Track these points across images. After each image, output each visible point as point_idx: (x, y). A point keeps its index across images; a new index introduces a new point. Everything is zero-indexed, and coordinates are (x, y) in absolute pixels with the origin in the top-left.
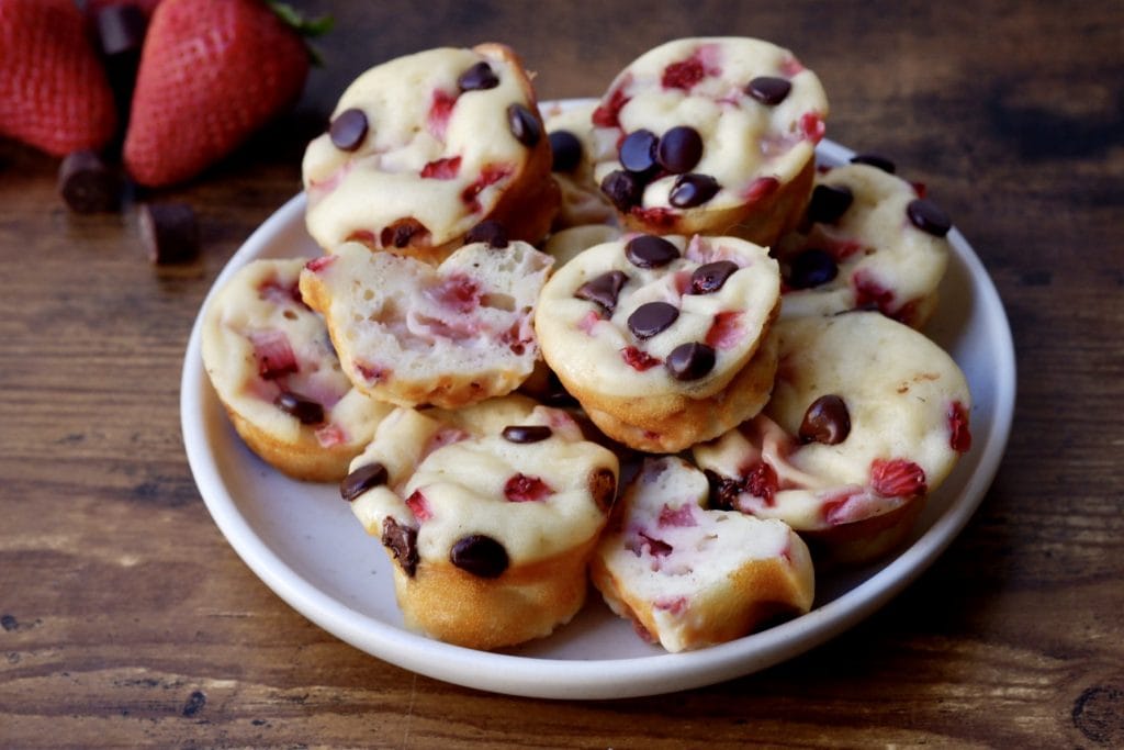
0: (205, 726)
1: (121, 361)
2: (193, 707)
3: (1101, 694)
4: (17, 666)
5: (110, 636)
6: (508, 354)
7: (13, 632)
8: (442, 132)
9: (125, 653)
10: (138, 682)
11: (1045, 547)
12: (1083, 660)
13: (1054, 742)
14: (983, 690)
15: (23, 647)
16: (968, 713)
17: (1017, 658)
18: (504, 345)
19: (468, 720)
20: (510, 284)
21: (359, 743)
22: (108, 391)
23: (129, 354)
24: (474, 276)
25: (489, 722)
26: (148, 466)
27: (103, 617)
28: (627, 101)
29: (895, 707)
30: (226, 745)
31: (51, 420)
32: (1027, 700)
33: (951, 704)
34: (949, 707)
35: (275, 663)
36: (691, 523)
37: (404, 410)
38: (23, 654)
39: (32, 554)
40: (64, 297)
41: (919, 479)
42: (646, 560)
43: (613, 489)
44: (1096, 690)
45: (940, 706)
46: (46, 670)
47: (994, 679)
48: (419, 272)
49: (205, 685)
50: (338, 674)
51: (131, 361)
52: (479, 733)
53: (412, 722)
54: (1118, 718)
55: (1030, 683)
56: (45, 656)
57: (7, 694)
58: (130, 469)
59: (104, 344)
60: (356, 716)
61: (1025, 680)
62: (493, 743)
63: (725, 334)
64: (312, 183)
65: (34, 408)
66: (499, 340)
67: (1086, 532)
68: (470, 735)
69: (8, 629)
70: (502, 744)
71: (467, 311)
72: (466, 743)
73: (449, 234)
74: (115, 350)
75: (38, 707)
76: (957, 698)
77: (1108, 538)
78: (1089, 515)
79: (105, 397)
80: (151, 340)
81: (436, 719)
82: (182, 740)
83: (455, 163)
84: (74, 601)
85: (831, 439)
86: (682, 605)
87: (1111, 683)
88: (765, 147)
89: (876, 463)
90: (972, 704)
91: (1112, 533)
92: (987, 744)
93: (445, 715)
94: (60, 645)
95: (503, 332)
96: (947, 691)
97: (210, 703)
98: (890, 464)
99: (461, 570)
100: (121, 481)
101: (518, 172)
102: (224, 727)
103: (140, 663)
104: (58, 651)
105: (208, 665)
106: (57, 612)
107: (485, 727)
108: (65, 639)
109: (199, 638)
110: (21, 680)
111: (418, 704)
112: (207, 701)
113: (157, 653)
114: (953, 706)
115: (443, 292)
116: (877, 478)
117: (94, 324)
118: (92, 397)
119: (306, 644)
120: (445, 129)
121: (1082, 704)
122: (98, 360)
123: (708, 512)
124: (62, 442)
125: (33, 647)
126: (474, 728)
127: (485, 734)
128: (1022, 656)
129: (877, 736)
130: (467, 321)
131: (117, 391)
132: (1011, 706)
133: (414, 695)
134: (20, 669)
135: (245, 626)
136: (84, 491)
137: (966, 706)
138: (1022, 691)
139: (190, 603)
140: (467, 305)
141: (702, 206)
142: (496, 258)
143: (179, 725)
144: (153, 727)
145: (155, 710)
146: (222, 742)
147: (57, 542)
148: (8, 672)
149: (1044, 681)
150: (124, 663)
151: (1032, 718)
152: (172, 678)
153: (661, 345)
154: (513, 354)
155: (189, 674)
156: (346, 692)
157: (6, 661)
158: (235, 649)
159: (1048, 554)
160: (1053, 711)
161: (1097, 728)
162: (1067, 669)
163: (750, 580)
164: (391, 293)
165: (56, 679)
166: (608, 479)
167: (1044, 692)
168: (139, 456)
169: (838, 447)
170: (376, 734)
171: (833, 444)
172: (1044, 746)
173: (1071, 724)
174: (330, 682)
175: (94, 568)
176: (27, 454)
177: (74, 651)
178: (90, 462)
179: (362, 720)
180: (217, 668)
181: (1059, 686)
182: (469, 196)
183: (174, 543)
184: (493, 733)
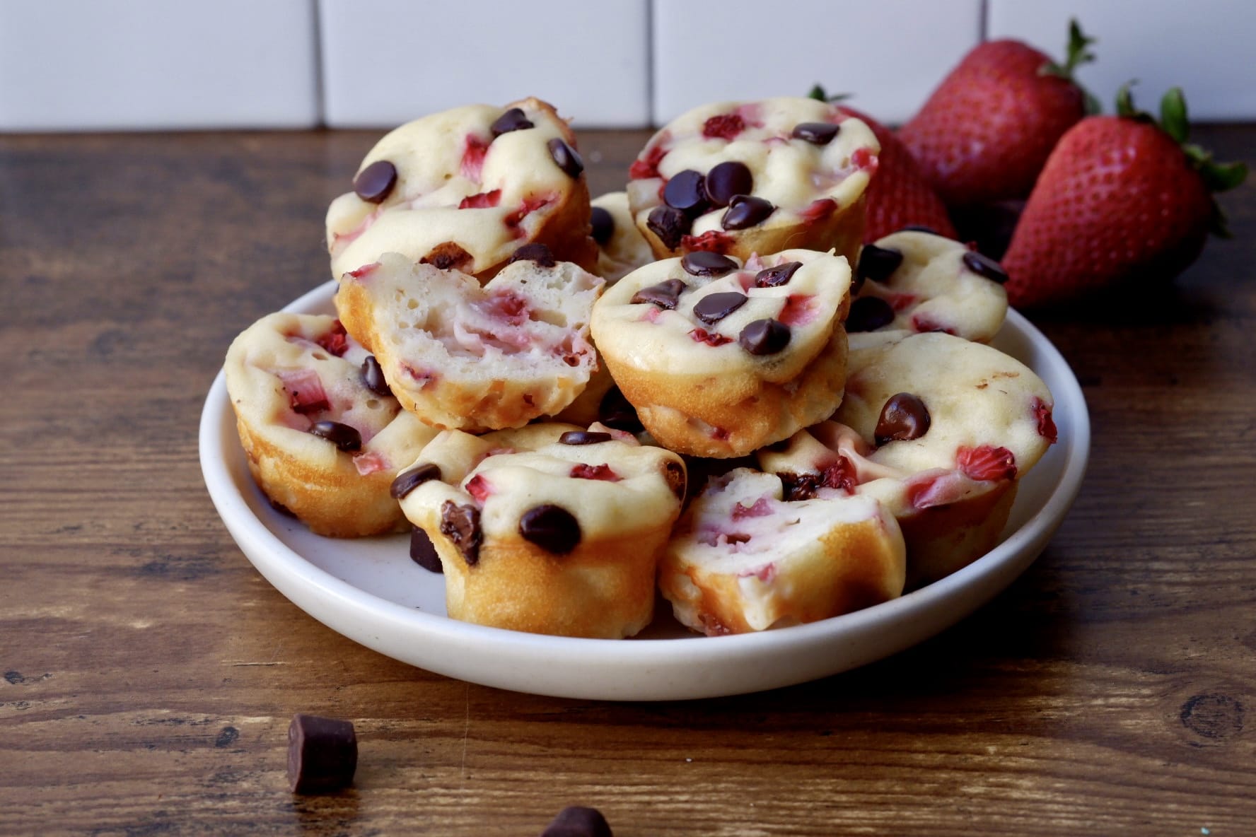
0: (240, 754)
1: (117, 467)
2: (227, 738)
3: (1209, 700)
4: (26, 712)
5: (127, 684)
6: (562, 365)
7: (19, 685)
8: (476, 175)
9: (146, 698)
10: (163, 721)
11: (1130, 587)
12: (1184, 674)
13: (1164, 739)
14: (1082, 701)
15: (32, 697)
16: (1069, 719)
17: (1114, 674)
18: (557, 356)
19: (531, 741)
20: (560, 302)
21: (412, 763)
22: (104, 491)
23: (124, 461)
24: (521, 292)
25: (554, 742)
26: (155, 549)
27: (119, 670)
28: (665, 154)
29: (991, 717)
30: (266, 768)
31: (44, 515)
32: (1131, 707)
33: (1050, 713)
34: (1048, 715)
35: (312, 701)
36: (768, 513)
37: (450, 431)
38: (31, 702)
39: (34, 622)
40: (49, 419)
41: (1008, 462)
42: (723, 548)
43: (683, 485)
44: (1202, 697)
45: (1039, 715)
46: (59, 714)
47: (1093, 692)
48: (464, 284)
49: (235, 722)
50: (382, 708)
51: (127, 466)
52: (543, 751)
53: (468, 744)
54: (1229, 718)
55: (1131, 693)
56: (57, 703)
57: (17, 735)
58: (136, 551)
59: (96, 454)
60: (407, 741)
61: (1126, 692)
62: (560, 759)
63: (798, 316)
64: (337, 237)
65: (25, 506)
66: (551, 351)
67: (1171, 574)
68: (535, 753)
69: (13, 683)
70: (570, 759)
71: (516, 324)
72: (532, 759)
73: (492, 259)
74: (107, 458)
75: (53, 745)
76: (1056, 707)
77: (1194, 578)
78: (1172, 561)
79: (102, 495)
80: (147, 450)
81: (495, 740)
82: (217, 767)
83: (494, 196)
84: (84, 657)
85: (910, 435)
86: (770, 571)
87: (1218, 691)
88: (817, 181)
89: (960, 451)
90: (1072, 711)
91: (1199, 574)
92: (1094, 743)
93: (505, 737)
94: (73, 694)
95: (555, 346)
96: (1044, 703)
97: (245, 736)
98: (977, 450)
99: (529, 544)
100: (125, 561)
101: (561, 201)
102: (262, 755)
103: (163, 705)
104: (72, 698)
105: (241, 705)
106: (67, 667)
107: (549, 745)
108: (79, 689)
109: (227, 683)
110: (31, 723)
111: (474, 730)
112: (240, 734)
113: (181, 697)
114: (1054, 715)
115: (490, 305)
116: (963, 463)
117: (84, 438)
118: (86, 495)
119: (345, 686)
120: (480, 172)
121: (1190, 709)
122: (91, 467)
123: (786, 503)
124: (58, 531)
125: (42, 696)
126: (536, 747)
127: (550, 751)
128: (1121, 673)
129: (976, 740)
130: (518, 333)
131: (114, 490)
132: (1113, 712)
133: (468, 722)
134: (30, 715)
135: (275, 672)
136: (86, 570)
137: (1067, 714)
138: (1124, 700)
139: (214, 656)
140: (516, 319)
141: (758, 225)
142: (544, 276)
143: (211, 755)
144: (183, 757)
145: (184, 743)
146: (262, 766)
147: (61, 611)
148: (17, 717)
149: (1146, 691)
150: (145, 707)
151: (1139, 721)
152: (201, 717)
153: (732, 325)
154: (567, 365)
155: (219, 713)
156: (393, 723)
157: (14, 708)
158: (267, 691)
159: (1134, 592)
160: (1161, 715)
161: (1209, 727)
162: (1169, 681)
163: (842, 546)
164: (436, 304)
165: (71, 721)
166: (677, 474)
167: (1147, 700)
168: (144, 541)
169: (919, 441)
170: (430, 755)
171: (913, 438)
172: (1155, 743)
173: (1182, 725)
174: (375, 715)
175: (103, 630)
176: (20, 542)
177: (89, 698)
178: (90, 547)
179: (415, 744)
180: (248, 707)
181: (1163, 695)
182: (512, 222)
183: (189, 609)
184: (557, 750)
